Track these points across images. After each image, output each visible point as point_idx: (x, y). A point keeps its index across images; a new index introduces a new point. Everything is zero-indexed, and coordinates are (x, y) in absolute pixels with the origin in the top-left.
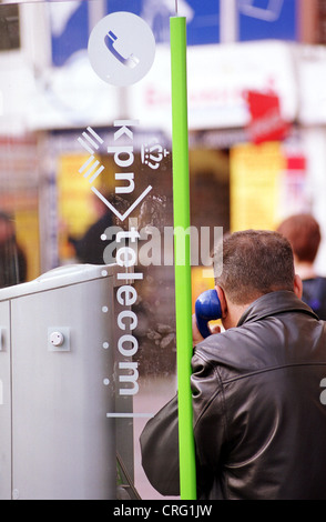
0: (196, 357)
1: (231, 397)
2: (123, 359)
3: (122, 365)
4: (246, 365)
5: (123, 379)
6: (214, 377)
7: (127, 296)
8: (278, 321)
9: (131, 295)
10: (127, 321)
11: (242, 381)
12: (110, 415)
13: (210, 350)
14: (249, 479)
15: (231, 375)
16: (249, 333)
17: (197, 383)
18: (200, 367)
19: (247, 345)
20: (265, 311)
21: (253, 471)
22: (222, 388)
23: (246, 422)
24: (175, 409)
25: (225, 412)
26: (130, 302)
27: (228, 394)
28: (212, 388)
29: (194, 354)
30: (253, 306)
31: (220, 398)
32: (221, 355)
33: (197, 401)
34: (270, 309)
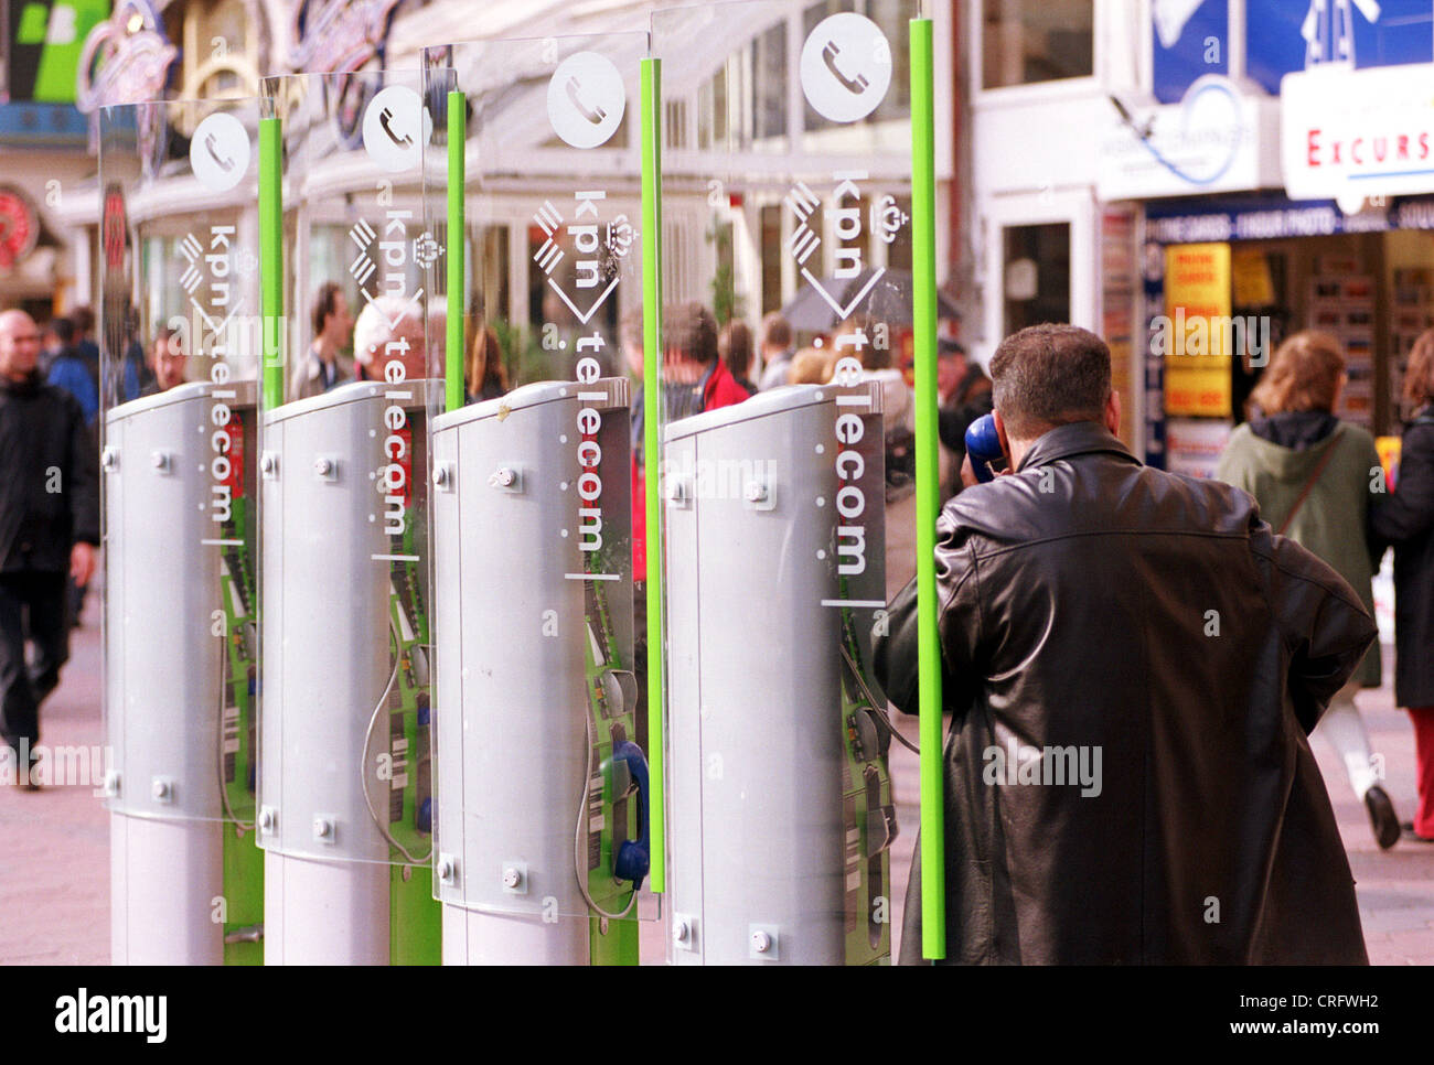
0: (941, 520)
1: (989, 579)
2: (844, 521)
3: (843, 531)
4: (1012, 533)
5: (844, 550)
6: (967, 548)
7: (850, 429)
8: (1068, 468)
9: (855, 429)
10: (850, 466)
11: (1005, 556)
12: (827, 603)
13: (963, 509)
14: (1013, 696)
15: (991, 547)
16: (1023, 486)
17: (944, 556)
18: (946, 536)
19: (1016, 504)
20: (1053, 451)
21: (1019, 685)
22: (975, 565)
23: (1005, 617)
24: (914, 594)
25: (979, 600)
26: (854, 439)
27: (984, 575)
28: (965, 563)
29: (940, 514)
30: (1039, 443)
31: (972, 581)
32: (977, 518)
33: (945, 582)
34: (1062, 449)
